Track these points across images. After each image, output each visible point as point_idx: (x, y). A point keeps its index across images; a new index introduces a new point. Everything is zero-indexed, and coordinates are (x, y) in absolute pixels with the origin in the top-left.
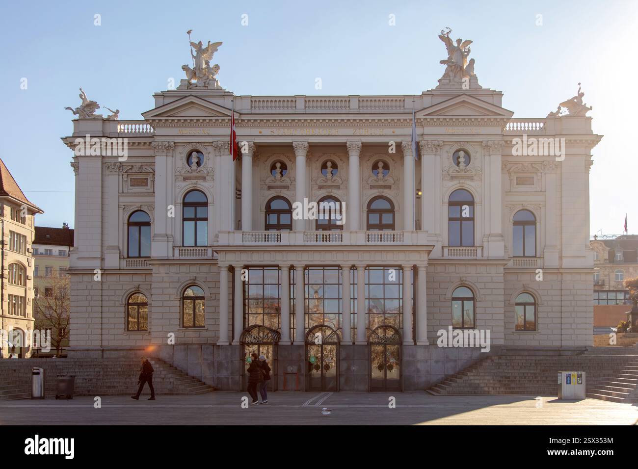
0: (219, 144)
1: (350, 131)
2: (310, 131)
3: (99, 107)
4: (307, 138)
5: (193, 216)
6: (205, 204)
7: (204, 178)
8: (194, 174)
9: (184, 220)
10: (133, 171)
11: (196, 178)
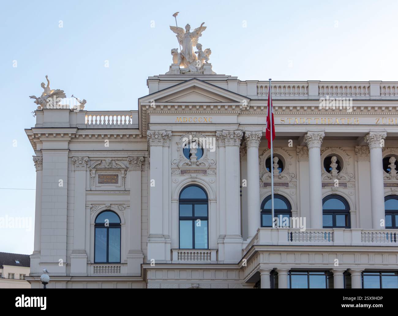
0: (225, 133)
1: (372, 120)
2: (327, 120)
3: (65, 97)
4: (322, 128)
5: (191, 215)
6: (205, 201)
7: (205, 172)
8: (194, 166)
9: (181, 218)
10: (102, 166)
11: (196, 171)
